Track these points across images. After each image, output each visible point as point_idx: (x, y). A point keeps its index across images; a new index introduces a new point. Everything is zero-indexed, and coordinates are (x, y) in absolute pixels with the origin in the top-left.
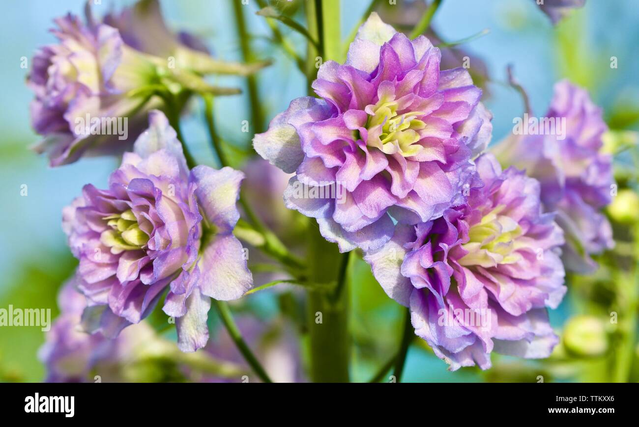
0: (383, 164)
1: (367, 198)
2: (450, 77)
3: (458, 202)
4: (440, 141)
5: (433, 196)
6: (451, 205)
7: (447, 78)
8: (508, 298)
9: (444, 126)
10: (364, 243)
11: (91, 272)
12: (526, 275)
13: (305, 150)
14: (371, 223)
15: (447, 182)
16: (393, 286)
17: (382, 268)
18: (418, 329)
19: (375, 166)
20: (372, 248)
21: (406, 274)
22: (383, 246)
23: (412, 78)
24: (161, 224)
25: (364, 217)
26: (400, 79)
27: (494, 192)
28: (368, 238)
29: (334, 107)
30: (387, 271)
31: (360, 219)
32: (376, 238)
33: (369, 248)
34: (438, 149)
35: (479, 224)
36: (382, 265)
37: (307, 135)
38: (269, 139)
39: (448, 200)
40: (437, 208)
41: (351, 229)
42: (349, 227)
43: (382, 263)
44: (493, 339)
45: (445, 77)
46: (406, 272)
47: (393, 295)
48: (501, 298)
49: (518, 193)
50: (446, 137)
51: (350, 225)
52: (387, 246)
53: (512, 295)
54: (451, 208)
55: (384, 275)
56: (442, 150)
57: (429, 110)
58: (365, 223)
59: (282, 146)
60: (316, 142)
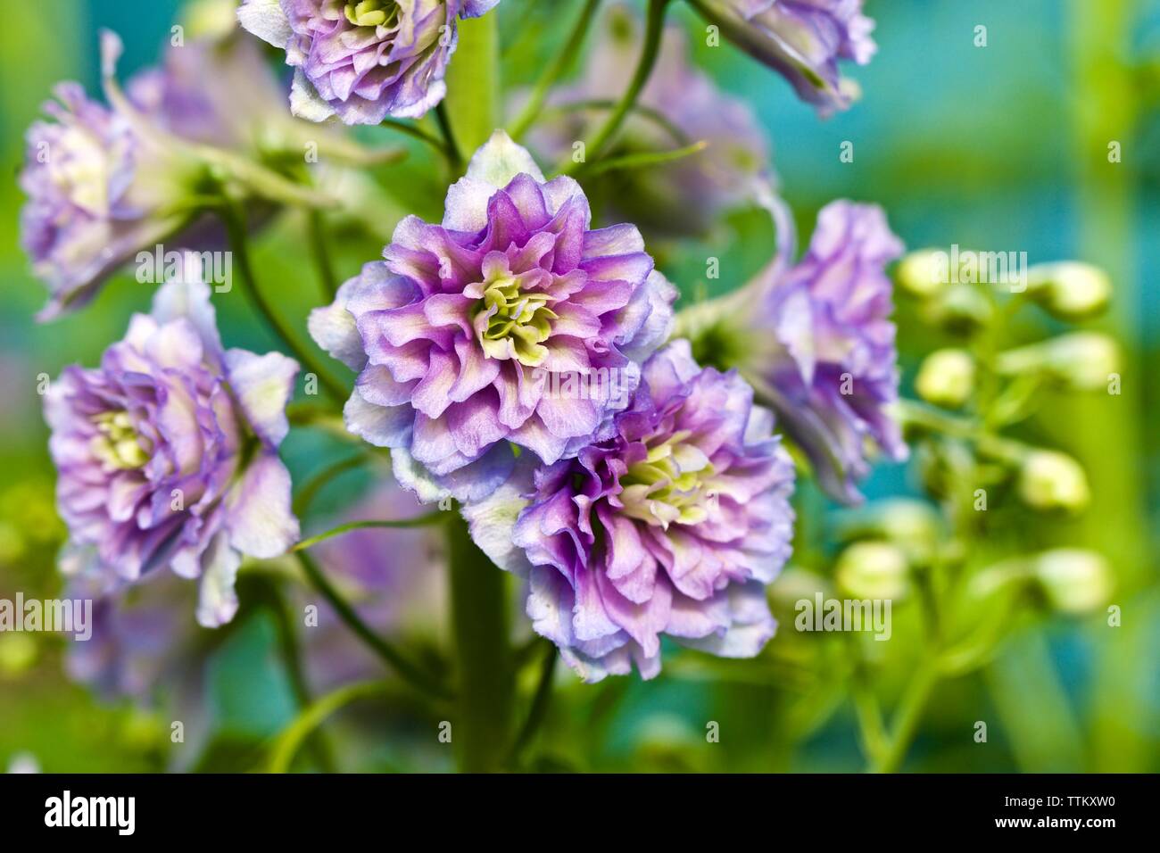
0: (490, 375)
1: (465, 424)
2: (607, 238)
3: (605, 434)
4: (582, 340)
5: (569, 422)
6: (593, 440)
7: (602, 239)
8: (687, 573)
9: (587, 318)
10: (462, 488)
11: (76, 495)
12: (725, 535)
13: (368, 351)
14: (467, 463)
15: (589, 402)
16: (507, 551)
17: (489, 526)
18: (539, 620)
19: (476, 378)
20: (474, 497)
21: (519, 540)
22: (492, 493)
23: (542, 245)
24: (163, 443)
25: (459, 453)
26: (521, 243)
27: (676, 410)
28: (468, 481)
29: (417, 287)
30: (498, 530)
31: (454, 455)
32: (481, 482)
33: (468, 497)
34: (578, 351)
35: (644, 461)
36: (489, 522)
37: (371, 331)
38: (331, 319)
39: (589, 431)
40: (572, 441)
41: (441, 470)
42: (436, 466)
43: (489, 518)
44: (661, 635)
45: (598, 238)
46: (520, 538)
47: (507, 565)
48: (675, 572)
49: (714, 412)
50: (590, 334)
51: (437, 464)
52: (499, 493)
53: (695, 568)
54: (591, 444)
55: (492, 536)
56: (584, 353)
57: (563, 295)
58: (459, 462)
59: (347, 332)
60: (385, 343)
